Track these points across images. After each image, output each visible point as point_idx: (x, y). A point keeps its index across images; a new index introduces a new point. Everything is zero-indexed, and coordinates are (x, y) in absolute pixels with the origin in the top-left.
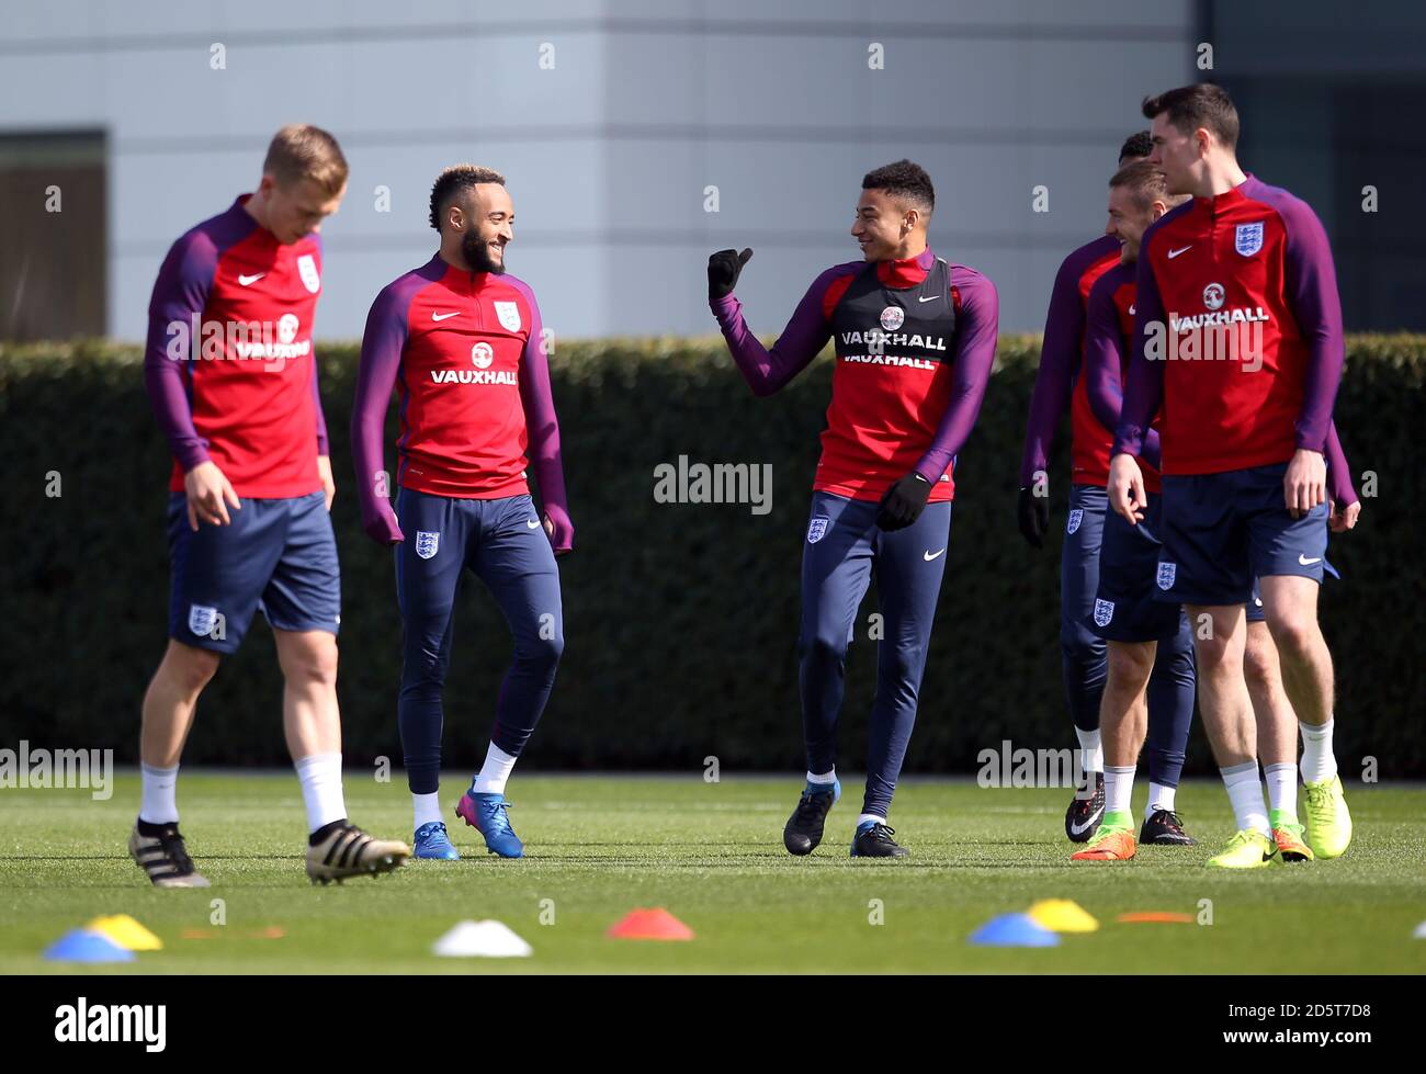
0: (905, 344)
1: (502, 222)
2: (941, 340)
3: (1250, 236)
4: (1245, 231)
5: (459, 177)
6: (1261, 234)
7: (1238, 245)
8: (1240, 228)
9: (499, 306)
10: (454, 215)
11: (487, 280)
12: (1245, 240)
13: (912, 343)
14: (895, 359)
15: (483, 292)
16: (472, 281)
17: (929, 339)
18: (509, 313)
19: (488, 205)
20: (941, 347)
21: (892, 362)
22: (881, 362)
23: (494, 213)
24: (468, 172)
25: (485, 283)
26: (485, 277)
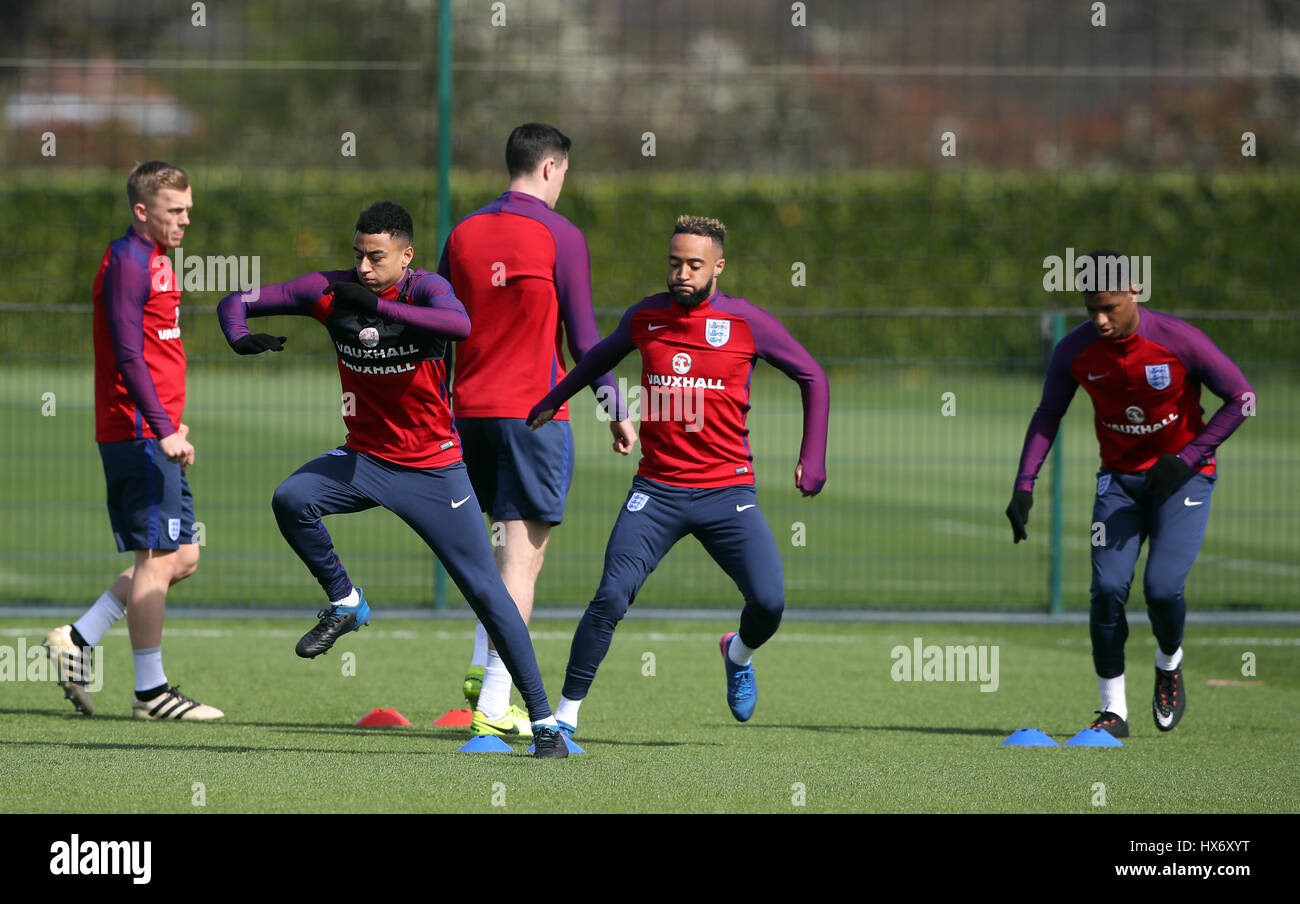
0: (384, 356)
2: (411, 346)
13: (389, 355)
14: (381, 369)
17: (401, 348)
20: (412, 350)
21: (379, 372)
22: (370, 372)
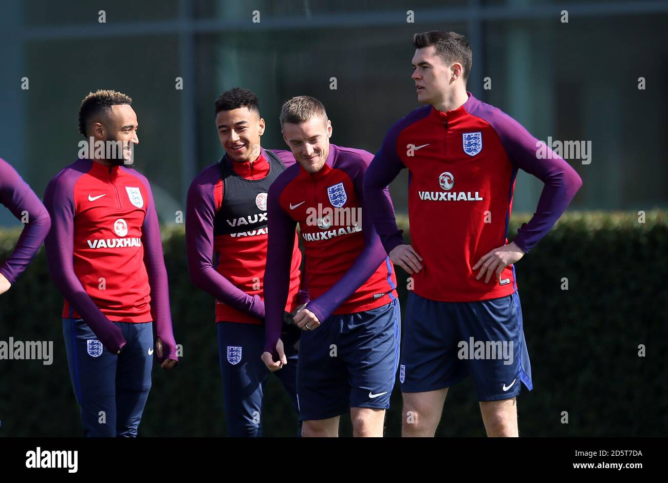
1: (131, 132)
3: (473, 141)
4: (469, 138)
5: (100, 101)
6: (481, 140)
7: (465, 148)
8: (465, 135)
9: (129, 190)
10: (97, 128)
11: (118, 172)
12: (470, 144)
15: (117, 180)
16: (110, 172)
18: (136, 196)
19: (121, 121)
23: (126, 127)
24: (106, 97)
25: (117, 174)
26: (117, 169)
